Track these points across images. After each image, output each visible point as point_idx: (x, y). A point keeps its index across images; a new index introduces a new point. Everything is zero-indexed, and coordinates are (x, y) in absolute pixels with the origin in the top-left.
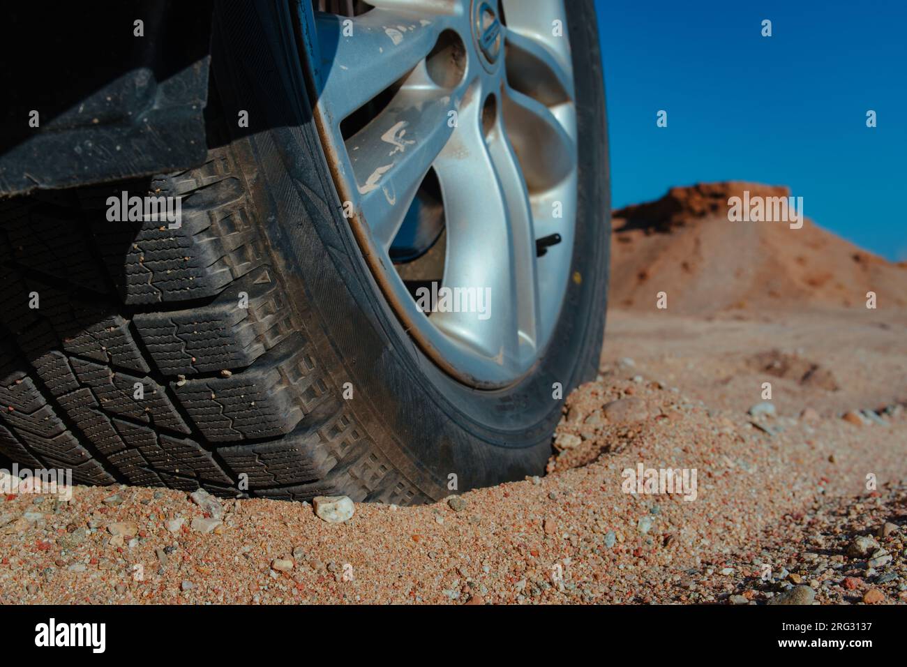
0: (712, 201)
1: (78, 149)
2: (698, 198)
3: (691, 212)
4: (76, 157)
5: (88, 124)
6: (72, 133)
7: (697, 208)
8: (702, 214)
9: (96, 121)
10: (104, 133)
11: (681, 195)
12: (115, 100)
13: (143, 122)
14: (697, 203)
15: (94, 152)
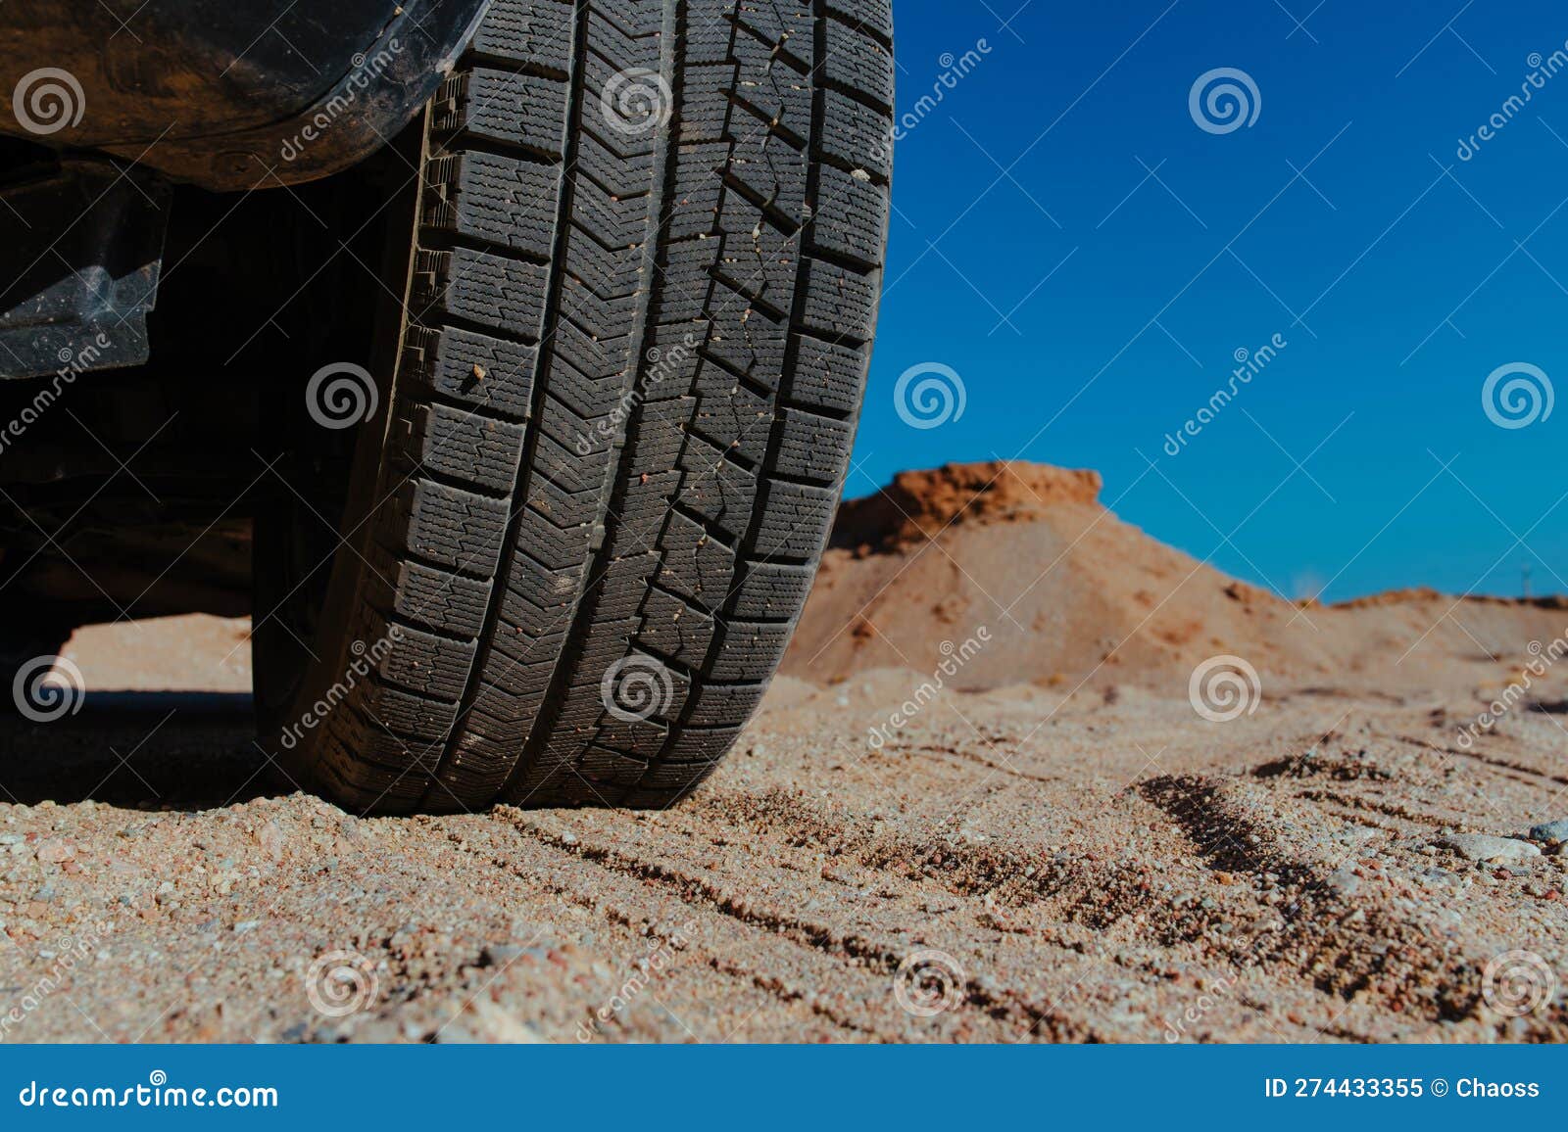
0: (974, 496)
1: (35, 344)
2: (948, 490)
3: (937, 514)
4: (35, 352)
5: (44, 323)
6: (30, 329)
7: (947, 508)
8: (957, 520)
9: (51, 319)
10: (59, 330)
11: (916, 485)
12: (68, 302)
13: (92, 323)
14: (946, 499)
15: (49, 347)
